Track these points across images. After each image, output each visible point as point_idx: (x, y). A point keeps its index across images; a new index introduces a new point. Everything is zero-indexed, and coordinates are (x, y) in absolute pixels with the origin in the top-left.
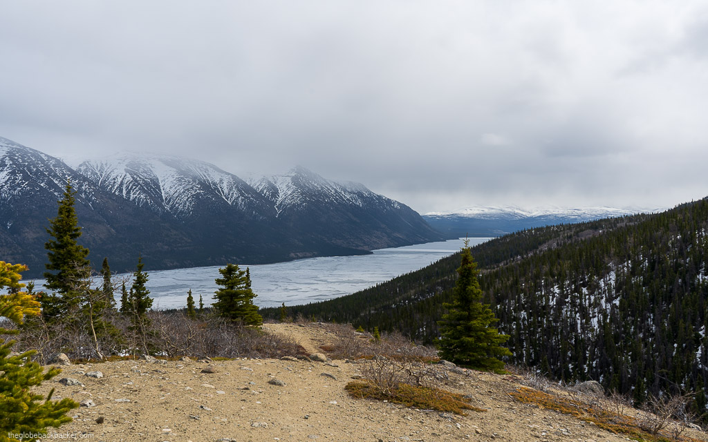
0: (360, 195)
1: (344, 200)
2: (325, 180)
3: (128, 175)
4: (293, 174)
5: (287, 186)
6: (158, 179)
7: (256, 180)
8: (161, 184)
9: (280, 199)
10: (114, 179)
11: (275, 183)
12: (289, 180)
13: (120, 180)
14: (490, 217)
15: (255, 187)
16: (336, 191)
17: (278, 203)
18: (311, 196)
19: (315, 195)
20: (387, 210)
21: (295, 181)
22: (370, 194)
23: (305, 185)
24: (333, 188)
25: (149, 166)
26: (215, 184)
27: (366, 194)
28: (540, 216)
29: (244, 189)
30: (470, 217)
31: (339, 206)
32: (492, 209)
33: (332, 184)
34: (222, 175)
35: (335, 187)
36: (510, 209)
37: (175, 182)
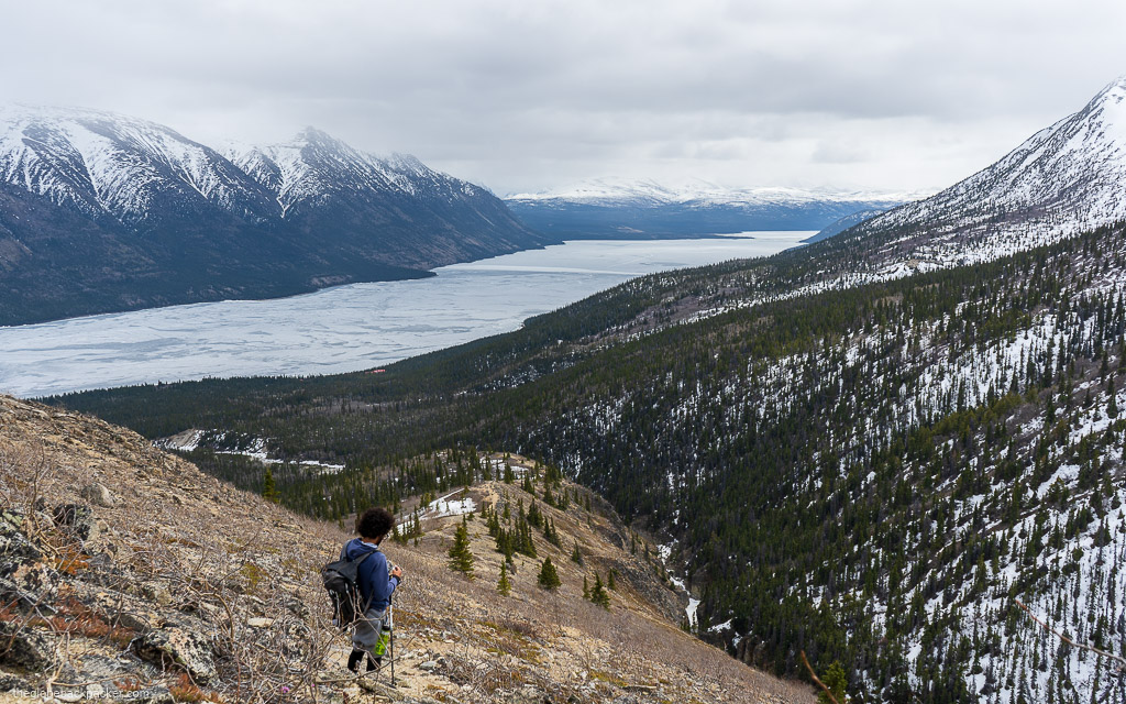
0: (413, 178)
1: (387, 186)
2: (352, 150)
3: (31, 151)
4: (303, 144)
5: (295, 164)
6: (80, 156)
7: (241, 153)
8: (88, 165)
9: (284, 186)
10: (6, 157)
11: (275, 158)
12: (297, 153)
13: (16, 159)
14: (613, 204)
15: (241, 166)
16: (373, 171)
17: (282, 193)
18: (334, 180)
19: (340, 180)
20: (454, 198)
21: (307, 153)
22: (427, 173)
23: (324, 163)
24: (367, 165)
25: (62, 134)
26: (176, 163)
27: (420, 173)
28: (689, 202)
29: (224, 168)
30: (583, 202)
31: (379, 197)
32: (618, 188)
33: (365, 158)
34: (187, 147)
35: (370, 163)
36: (645, 190)
37: (111, 161)
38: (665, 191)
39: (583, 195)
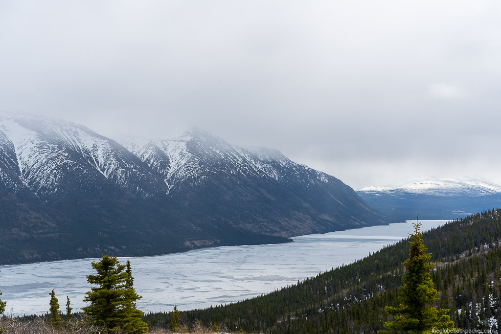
0: (275, 165)
1: (255, 172)
4: (189, 139)
5: (181, 154)
6: (13, 146)
7: (140, 146)
8: (17, 152)
9: (171, 170)
11: (165, 149)
12: (183, 145)
15: (139, 155)
16: (244, 160)
17: (169, 176)
18: (212, 166)
19: (217, 166)
20: (311, 183)
21: (191, 147)
22: (289, 164)
23: (204, 153)
24: (240, 156)
26: (87, 152)
29: (126, 159)
30: (420, 193)
31: (248, 180)
33: (239, 151)
34: (97, 139)
35: (243, 155)
36: (473, 183)
37: (35, 149)
38: (491, 184)
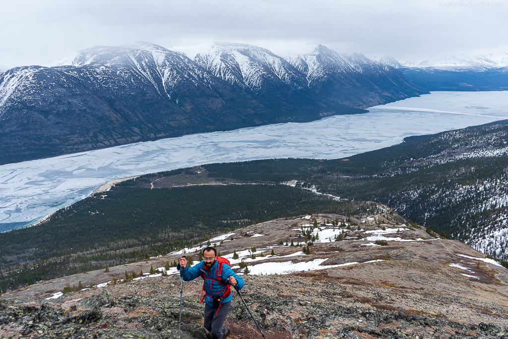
0: (362, 65)
1: (350, 70)
2: (337, 54)
3: (223, 63)
4: (317, 53)
5: (314, 63)
6: (238, 64)
7: (294, 60)
8: (241, 68)
9: (309, 72)
10: (215, 66)
11: (306, 60)
12: (315, 58)
13: (218, 66)
14: (459, 70)
15: (293, 64)
16: (345, 63)
17: (308, 75)
18: (329, 69)
19: (332, 69)
20: (379, 73)
21: (319, 58)
22: (368, 62)
23: (325, 61)
24: (343, 60)
25: (232, 56)
26: (270, 65)
27: (365, 62)
29: (290, 68)
30: (444, 69)
31: (347, 75)
32: (464, 60)
33: (342, 57)
34: (274, 58)
35: (344, 59)
36: (479, 61)
37: (249, 66)
38: (490, 62)
39: (444, 65)
